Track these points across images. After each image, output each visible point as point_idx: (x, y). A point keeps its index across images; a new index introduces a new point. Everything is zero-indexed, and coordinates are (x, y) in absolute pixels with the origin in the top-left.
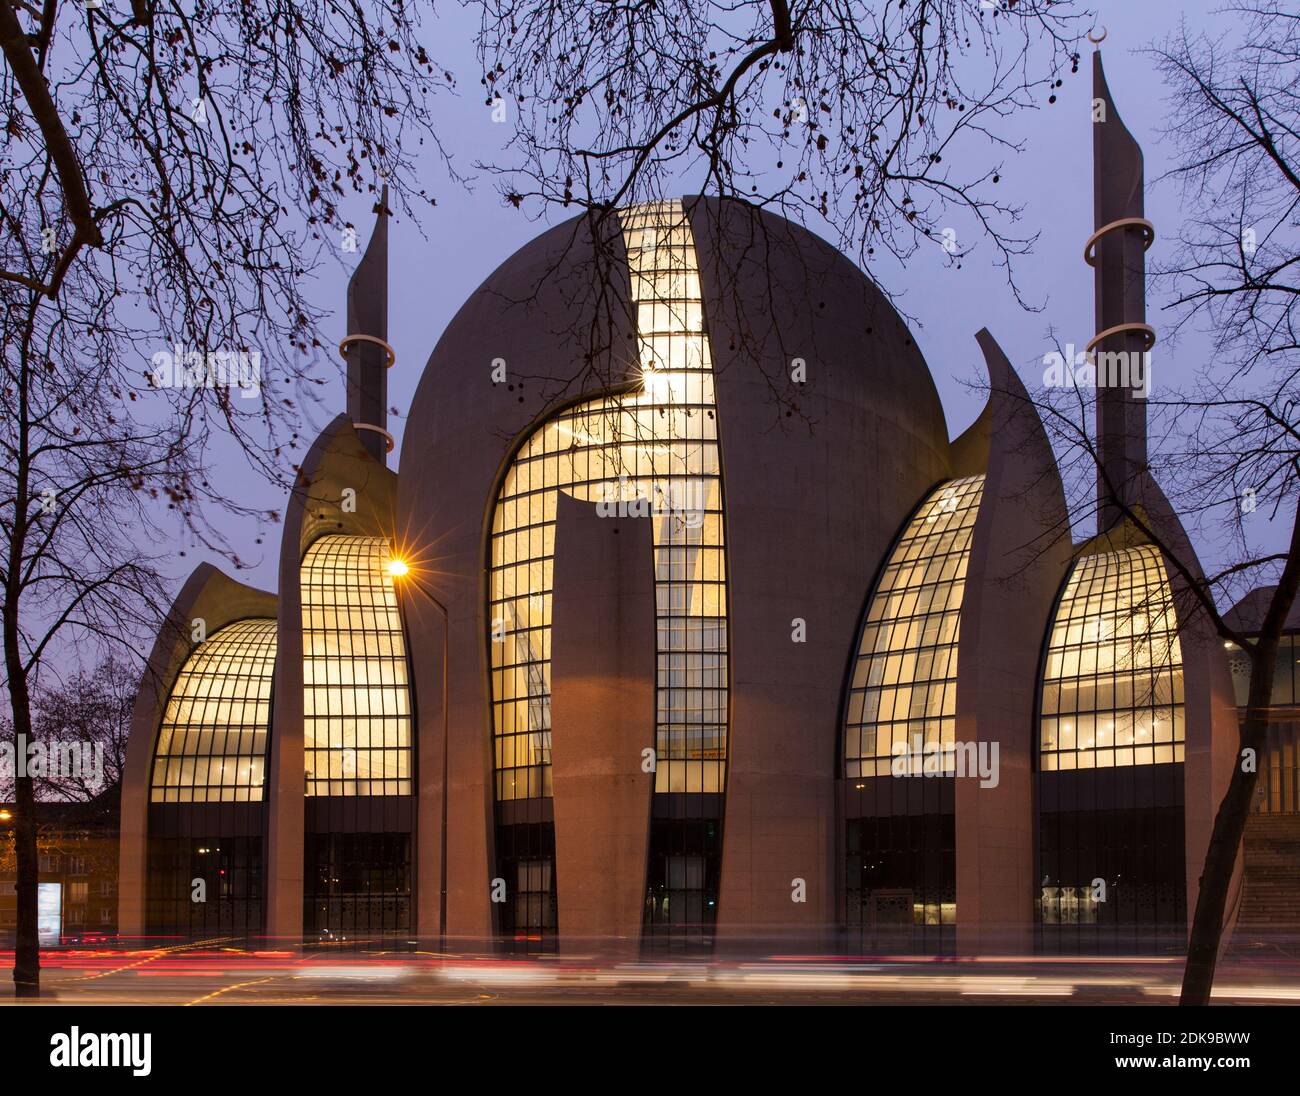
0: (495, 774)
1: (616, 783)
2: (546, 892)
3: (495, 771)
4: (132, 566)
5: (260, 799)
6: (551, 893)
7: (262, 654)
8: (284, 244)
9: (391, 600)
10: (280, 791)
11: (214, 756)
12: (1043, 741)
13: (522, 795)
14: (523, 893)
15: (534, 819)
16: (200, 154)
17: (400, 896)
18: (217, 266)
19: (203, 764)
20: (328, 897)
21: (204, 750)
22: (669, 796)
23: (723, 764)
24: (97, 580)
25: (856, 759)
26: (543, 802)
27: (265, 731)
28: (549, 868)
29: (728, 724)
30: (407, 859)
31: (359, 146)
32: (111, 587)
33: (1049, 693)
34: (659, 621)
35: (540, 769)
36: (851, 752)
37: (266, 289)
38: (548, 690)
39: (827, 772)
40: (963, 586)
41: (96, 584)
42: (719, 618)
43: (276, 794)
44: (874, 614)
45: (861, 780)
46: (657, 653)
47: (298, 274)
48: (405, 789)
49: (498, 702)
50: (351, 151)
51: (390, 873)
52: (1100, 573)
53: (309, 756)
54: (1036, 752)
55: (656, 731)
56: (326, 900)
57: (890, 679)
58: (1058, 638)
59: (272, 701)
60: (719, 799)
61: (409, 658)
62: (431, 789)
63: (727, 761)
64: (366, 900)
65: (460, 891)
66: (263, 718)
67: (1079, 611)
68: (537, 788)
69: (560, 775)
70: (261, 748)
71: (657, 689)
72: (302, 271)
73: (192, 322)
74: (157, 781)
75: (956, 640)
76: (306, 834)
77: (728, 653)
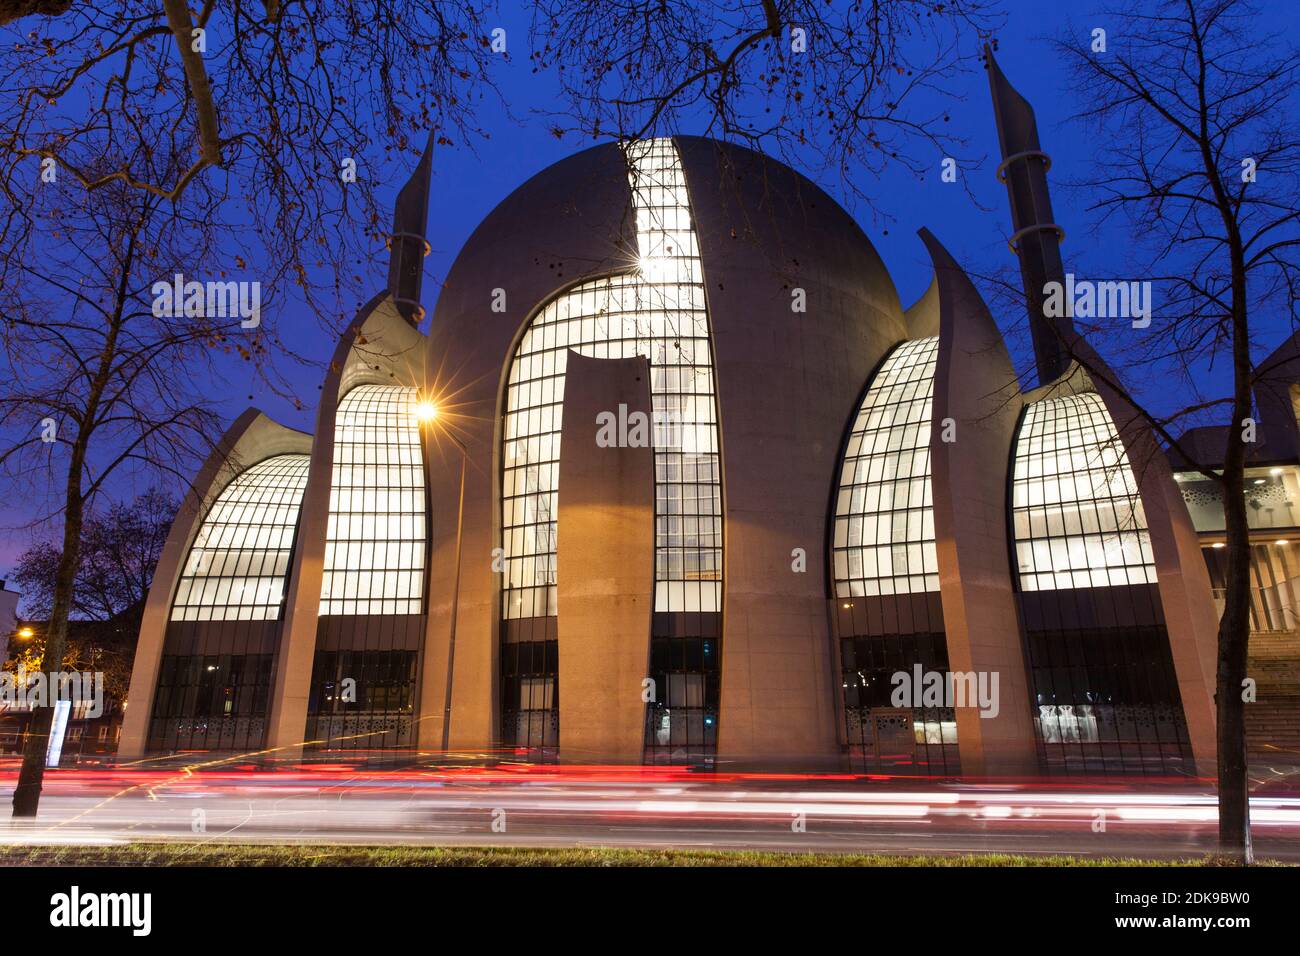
0: (504, 593)
1: (618, 603)
2: (548, 710)
3: (502, 591)
4: (196, 409)
5: (276, 618)
6: (553, 711)
7: (293, 485)
8: (366, 164)
9: (416, 439)
10: (296, 609)
11: (237, 577)
12: (1020, 563)
13: (527, 613)
14: (526, 711)
15: (539, 637)
16: (307, 104)
17: (403, 714)
18: (310, 180)
19: (225, 584)
20: (332, 714)
21: (229, 572)
22: (669, 616)
23: (719, 585)
24: (162, 421)
25: (845, 581)
26: (548, 621)
27: (288, 554)
28: (551, 686)
29: (723, 548)
30: (412, 677)
31: (431, 99)
32: (174, 426)
33: (1020, 519)
34: (657, 457)
35: (545, 589)
36: (840, 572)
37: (350, 197)
38: (554, 517)
39: (820, 593)
40: (930, 427)
41: (161, 425)
42: (711, 454)
43: (292, 613)
44: (851, 450)
45: (852, 599)
46: (656, 484)
47: (374, 186)
48: (415, 608)
49: (508, 528)
50: (424, 103)
51: (394, 691)
52: (1050, 416)
53: (327, 577)
54: (1015, 575)
55: (655, 554)
56: (329, 718)
57: (871, 507)
58: (1020, 471)
59: (297, 527)
60: (716, 618)
61: (428, 489)
62: (439, 608)
63: (723, 581)
64: (368, 718)
65: (463, 709)
66: (288, 543)
67: (1036, 448)
68: (542, 608)
69: (565, 595)
70: (282, 569)
71: (656, 516)
72: (378, 183)
73: (283, 219)
74: (180, 600)
75: (929, 472)
76: (316, 651)
77: (721, 484)
